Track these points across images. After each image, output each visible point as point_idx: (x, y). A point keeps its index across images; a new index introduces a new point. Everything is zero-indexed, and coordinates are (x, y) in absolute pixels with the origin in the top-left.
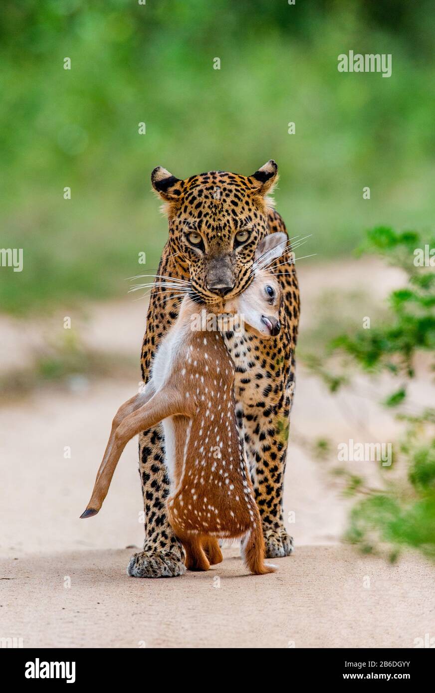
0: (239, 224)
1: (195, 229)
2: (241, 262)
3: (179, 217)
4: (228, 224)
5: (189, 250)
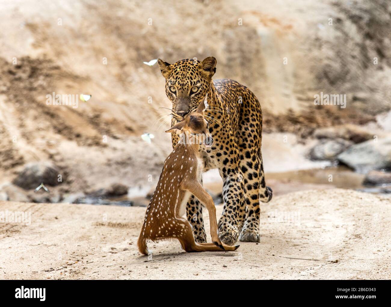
0: (193, 83)
2: (193, 102)
4: (187, 83)
5: (170, 94)
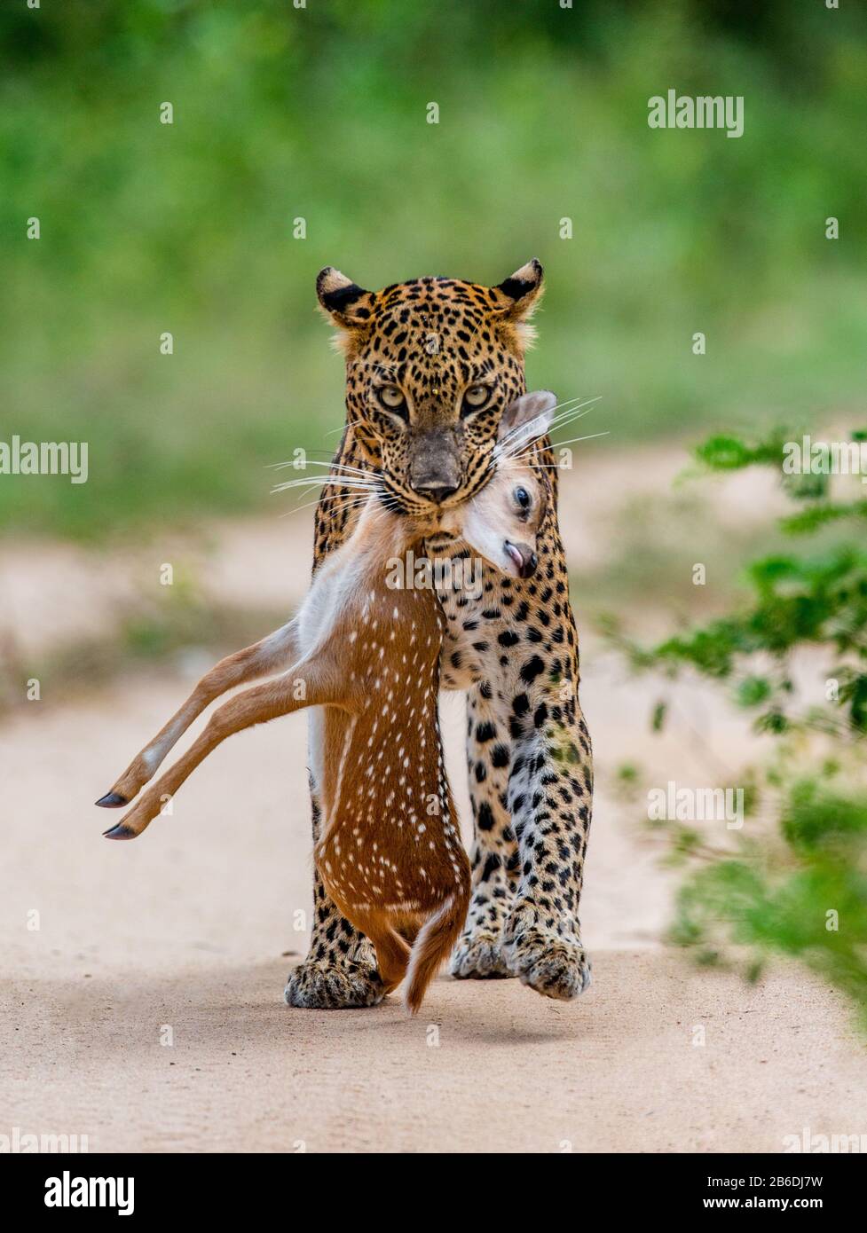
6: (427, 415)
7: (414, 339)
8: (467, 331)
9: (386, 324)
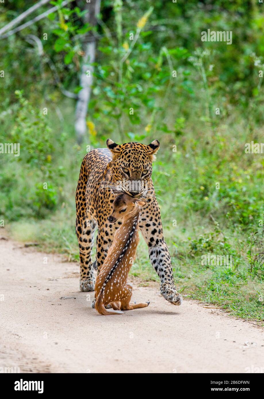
1: (127, 167)
3: (119, 159)
6: (135, 176)
7: (132, 157)
8: (144, 157)
9: (125, 153)
